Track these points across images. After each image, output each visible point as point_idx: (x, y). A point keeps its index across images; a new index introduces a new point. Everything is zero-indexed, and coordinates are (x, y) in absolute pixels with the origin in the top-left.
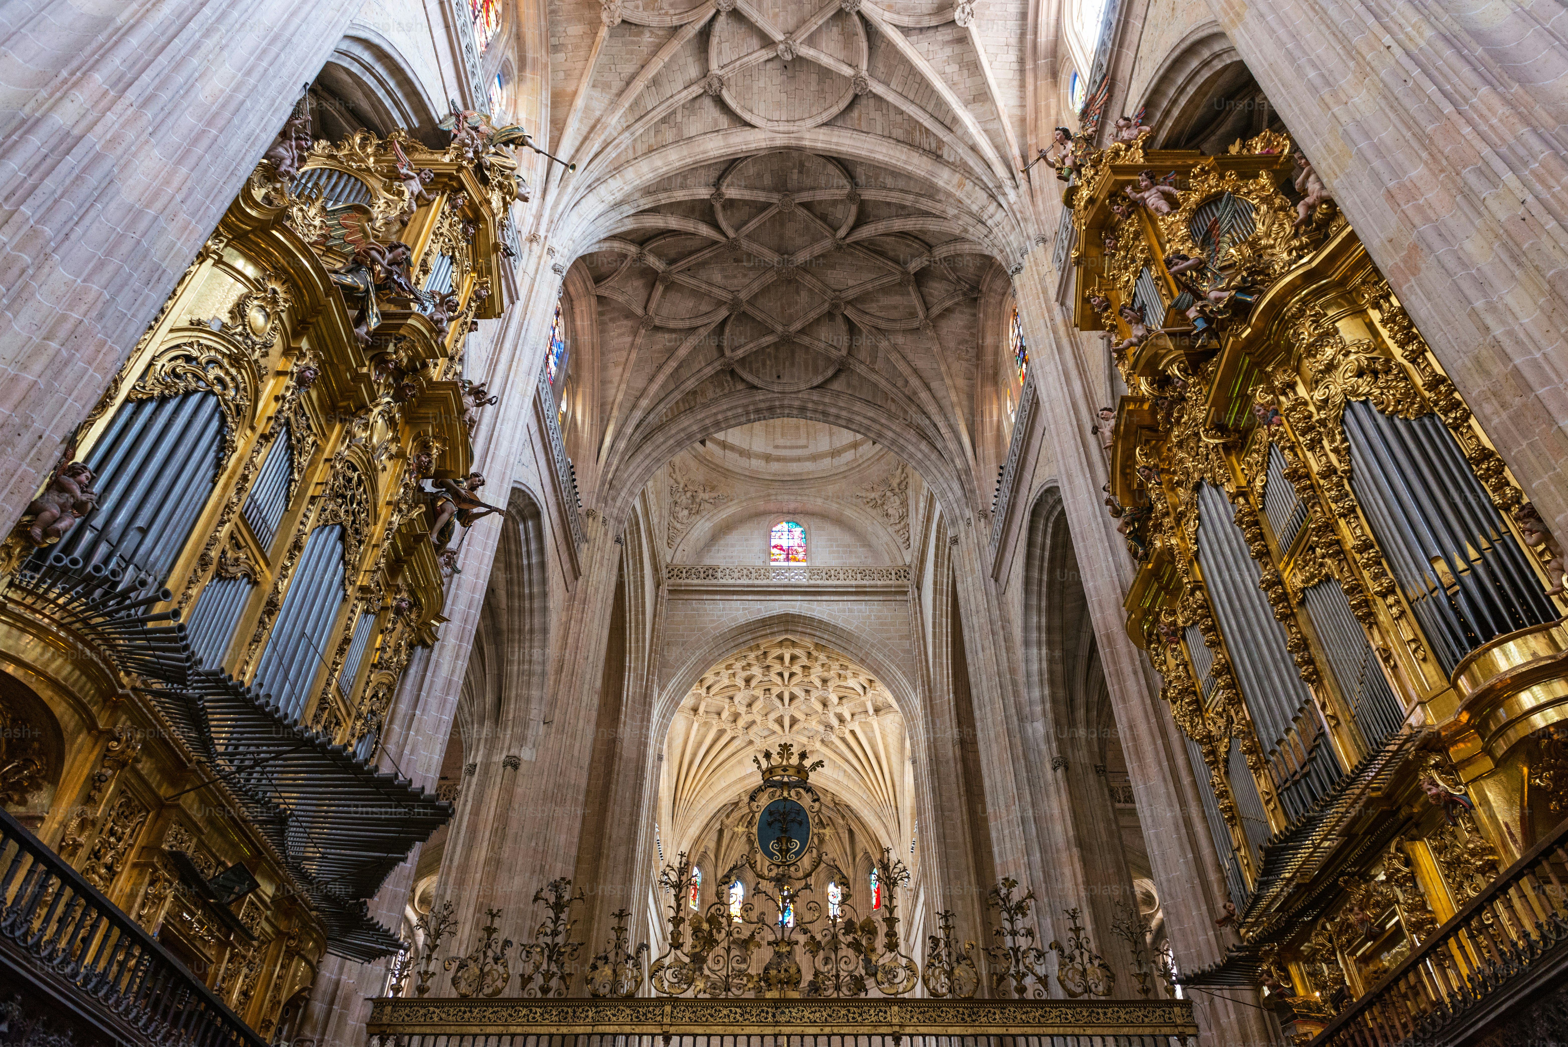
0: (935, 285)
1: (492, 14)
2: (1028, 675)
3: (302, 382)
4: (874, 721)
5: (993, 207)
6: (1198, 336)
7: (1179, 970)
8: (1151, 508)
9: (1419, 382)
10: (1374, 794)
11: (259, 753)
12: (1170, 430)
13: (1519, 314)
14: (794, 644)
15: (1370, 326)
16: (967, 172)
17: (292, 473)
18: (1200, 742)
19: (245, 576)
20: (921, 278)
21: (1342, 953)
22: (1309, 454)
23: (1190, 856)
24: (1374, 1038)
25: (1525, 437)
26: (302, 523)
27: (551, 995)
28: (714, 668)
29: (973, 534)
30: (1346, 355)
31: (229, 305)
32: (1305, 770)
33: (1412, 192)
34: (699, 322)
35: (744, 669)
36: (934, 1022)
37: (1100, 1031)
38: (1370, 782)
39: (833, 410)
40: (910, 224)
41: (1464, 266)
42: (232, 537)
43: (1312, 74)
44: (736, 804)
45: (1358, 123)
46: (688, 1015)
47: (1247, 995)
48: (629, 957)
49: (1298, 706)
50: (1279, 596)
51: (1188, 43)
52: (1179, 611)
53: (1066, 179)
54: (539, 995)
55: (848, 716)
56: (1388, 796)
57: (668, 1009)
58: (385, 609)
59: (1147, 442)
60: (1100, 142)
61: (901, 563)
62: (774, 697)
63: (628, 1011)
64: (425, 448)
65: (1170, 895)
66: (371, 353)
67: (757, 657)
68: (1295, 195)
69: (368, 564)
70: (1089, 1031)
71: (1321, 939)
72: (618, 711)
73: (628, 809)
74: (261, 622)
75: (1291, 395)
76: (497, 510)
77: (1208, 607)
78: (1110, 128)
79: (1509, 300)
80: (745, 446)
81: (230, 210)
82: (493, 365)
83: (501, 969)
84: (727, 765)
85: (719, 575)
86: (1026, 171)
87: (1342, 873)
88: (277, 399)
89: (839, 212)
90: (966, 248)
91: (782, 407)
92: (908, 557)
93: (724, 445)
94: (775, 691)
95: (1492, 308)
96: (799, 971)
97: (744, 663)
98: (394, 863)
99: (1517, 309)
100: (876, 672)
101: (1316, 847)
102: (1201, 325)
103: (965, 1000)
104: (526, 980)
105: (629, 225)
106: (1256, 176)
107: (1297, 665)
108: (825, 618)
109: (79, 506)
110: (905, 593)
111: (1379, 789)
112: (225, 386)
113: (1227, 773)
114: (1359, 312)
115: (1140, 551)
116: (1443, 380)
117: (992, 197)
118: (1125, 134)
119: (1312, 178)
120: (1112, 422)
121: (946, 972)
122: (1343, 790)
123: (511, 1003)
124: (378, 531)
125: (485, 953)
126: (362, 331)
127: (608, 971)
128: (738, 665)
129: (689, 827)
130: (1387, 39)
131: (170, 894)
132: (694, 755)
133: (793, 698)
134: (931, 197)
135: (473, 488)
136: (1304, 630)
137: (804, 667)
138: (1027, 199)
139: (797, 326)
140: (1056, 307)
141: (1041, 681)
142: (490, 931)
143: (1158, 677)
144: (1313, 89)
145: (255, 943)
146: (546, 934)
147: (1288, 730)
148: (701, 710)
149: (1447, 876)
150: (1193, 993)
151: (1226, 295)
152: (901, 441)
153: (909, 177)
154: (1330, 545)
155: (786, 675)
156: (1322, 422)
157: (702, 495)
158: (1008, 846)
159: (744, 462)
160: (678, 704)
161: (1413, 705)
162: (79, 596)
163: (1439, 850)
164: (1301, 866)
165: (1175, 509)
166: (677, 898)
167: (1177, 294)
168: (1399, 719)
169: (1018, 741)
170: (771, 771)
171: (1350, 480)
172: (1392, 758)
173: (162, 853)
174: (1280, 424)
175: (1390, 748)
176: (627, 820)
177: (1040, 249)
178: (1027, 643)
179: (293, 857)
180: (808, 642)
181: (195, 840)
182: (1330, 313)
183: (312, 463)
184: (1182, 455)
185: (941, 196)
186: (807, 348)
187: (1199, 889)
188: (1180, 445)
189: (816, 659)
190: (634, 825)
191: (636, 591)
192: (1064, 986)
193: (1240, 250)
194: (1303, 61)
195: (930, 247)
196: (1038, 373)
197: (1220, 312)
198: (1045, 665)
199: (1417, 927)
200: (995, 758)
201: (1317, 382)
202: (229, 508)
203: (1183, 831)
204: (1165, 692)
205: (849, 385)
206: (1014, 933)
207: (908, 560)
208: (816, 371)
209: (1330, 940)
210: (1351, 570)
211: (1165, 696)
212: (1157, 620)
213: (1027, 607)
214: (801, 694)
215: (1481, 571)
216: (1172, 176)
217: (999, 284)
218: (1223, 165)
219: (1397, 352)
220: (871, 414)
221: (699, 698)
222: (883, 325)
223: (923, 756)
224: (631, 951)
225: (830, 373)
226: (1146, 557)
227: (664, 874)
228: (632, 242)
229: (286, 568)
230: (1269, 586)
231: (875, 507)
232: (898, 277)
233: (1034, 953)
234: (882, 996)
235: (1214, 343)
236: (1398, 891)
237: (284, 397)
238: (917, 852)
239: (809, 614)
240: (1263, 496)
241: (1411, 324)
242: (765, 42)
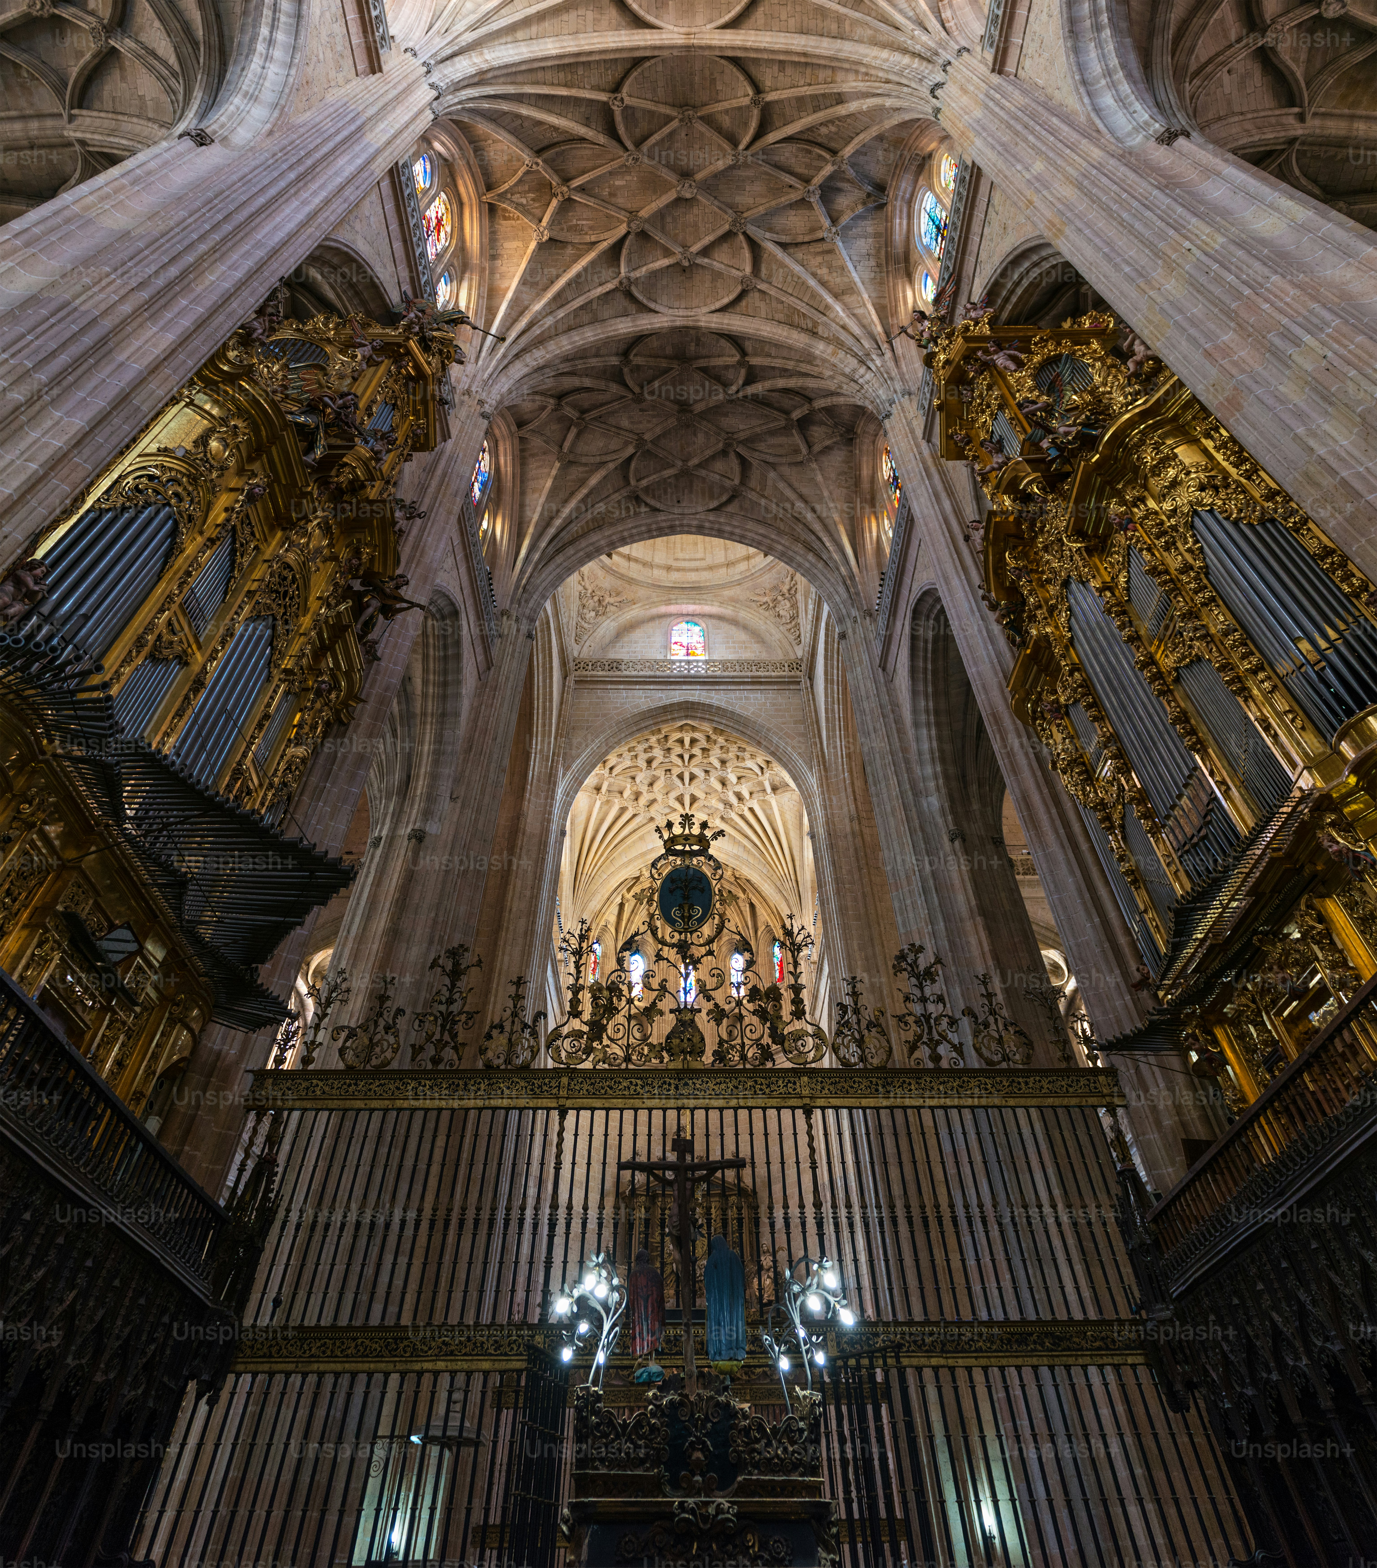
0: (815, 428)
1: (442, 234)
2: (920, 753)
3: (251, 498)
4: (772, 799)
5: (862, 370)
6: (1053, 461)
7: (1100, 1036)
8: (1024, 602)
9: (1257, 495)
10: (1275, 855)
11: (168, 817)
12: (1036, 537)
13: (1338, 438)
14: (694, 729)
15: (1205, 451)
16: (839, 344)
17: (232, 571)
18: (1094, 808)
19: (175, 658)
20: (804, 424)
21: (1268, 1014)
22: (1165, 554)
23: (1097, 920)
24: (1318, 1102)
25: (1363, 535)
26: (236, 613)
27: (441, 1067)
28: (617, 750)
29: (860, 630)
30: (1188, 473)
31: (194, 436)
32: (1203, 833)
33: (1226, 351)
34: (608, 458)
35: (645, 751)
36: (846, 1094)
37: (1022, 1102)
38: (1269, 843)
39: (728, 528)
40: (793, 383)
41: (1282, 402)
42: (169, 623)
43: (1127, 269)
44: (637, 879)
45: (1171, 303)
46: (586, 1087)
47: (1174, 1062)
48: (526, 1026)
49: (1187, 773)
50: (1154, 675)
51: (1019, 250)
52: (1060, 690)
53: (926, 347)
54: (430, 1066)
55: (746, 794)
56: (1289, 855)
57: (565, 1080)
58: (307, 690)
59: (1015, 547)
60: (952, 321)
61: (793, 657)
62: (674, 777)
63: (523, 1084)
64: (357, 553)
65: (1081, 959)
66: (315, 477)
67: (659, 741)
68: (1124, 355)
69: (295, 649)
70: (1012, 1102)
71: (1243, 1000)
72: (524, 789)
73: (529, 883)
74: (187, 697)
75: (1142, 507)
76: (419, 606)
77: (1087, 686)
78: (960, 310)
79: (1326, 427)
80: (648, 559)
81: (205, 365)
82: (423, 488)
83: (392, 1040)
84: (629, 841)
85: (623, 667)
86: (890, 343)
87: (1255, 932)
88: (226, 510)
89: (730, 375)
90: (841, 400)
91: (682, 525)
92: (800, 652)
93: (629, 558)
94: (676, 771)
95: (1313, 434)
96: (703, 1039)
97: (646, 745)
98: (291, 926)
99: (1335, 434)
100: (773, 754)
101: (1225, 907)
102: (1054, 453)
103: (877, 1069)
104: (417, 1050)
105: (550, 383)
106: (1088, 344)
107: (1181, 737)
108: (723, 705)
109: (30, 595)
110: (798, 683)
111: (1280, 849)
112: (180, 500)
113: (1124, 838)
114: (1194, 441)
115: (1018, 639)
116: (1278, 493)
117: (862, 362)
118: (973, 314)
119: (1137, 342)
120: (982, 532)
121: (856, 1040)
122: (1244, 851)
123: (400, 1075)
124: (306, 621)
125: (376, 1023)
126: (309, 459)
127: (503, 1040)
128: (640, 748)
129: (589, 901)
130: (1187, 244)
131: (57, 957)
132: (596, 832)
133: (693, 777)
134: (810, 362)
135: (398, 587)
136: (1182, 704)
137: (704, 750)
138: (891, 364)
139: (695, 461)
140: (924, 444)
141: (933, 759)
142: (383, 998)
143: (1045, 750)
144: (1129, 279)
145: (138, 1009)
146: (441, 1003)
147: (1180, 797)
148: (604, 789)
149: (1363, 932)
150: (1118, 1060)
151: (1074, 430)
152: (790, 553)
153: (790, 348)
154: (1196, 629)
155: (686, 757)
156: (1174, 528)
157: (608, 599)
158: (911, 915)
159: (647, 572)
160: (581, 783)
161: (1299, 769)
162: (16, 669)
163: (1350, 907)
164: (1212, 927)
165: (1047, 602)
166: (578, 966)
167: (1029, 431)
168: (1288, 784)
169: (914, 814)
170: (673, 840)
171: (1207, 574)
172: (1287, 819)
173: (56, 914)
174: (1135, 530)
175: (1285, 810)
176: (528, 893)
177: (905, 400)
178: (916, 725)
179: (188, 921)
180: (707, 727)
181: (91, 902)
182: (1169, 442)
183: (252, 565)
184: (1047, 557)
185: (818, 362)
186: (704, 479)
187: (1110, 953)
188: (1046, 549)
189: (715, 742)
190: (535, 897)
191: (544, 681)
192: (980, 1055)
193: (1081, 397)
194: (1118, 260)
195: (810, 400)
196: (911, 495)
197: (1069, 442)
198: (935, 744)
199: (1343, 985)
200: (893, 830)
201: (1164, 496)
202: (170, 598)
203: (1087, 896)
204: (1054, 764)
205: (741, 508)
206: (924, 1000)
207: (800, 654)
208: (712, 497)
209: (1254, 1001)
210: (1219, 650)
211: (1054, 767)
212: (1039, 699)
213: (914, 693)
214: (700, 774)
215: (1343, 649)
216: (1016, 343)
217: (872, 428)
218: (1058, 336)
219: (1233, 471)
220: (762, 531)
221: (602, 778)
222: (771, 459)
223: (821, 831)
224: (529, 1020)
225: (724, 498)
226: (1024, 644)
227: (564, 940)
228: (552, 396)
229: (217, 651)
230: (1144, 666)
231: (767, 609)
232: (783, 423)
233: (946, 1020)
234: (790, 1065)
235: (1068, 468)
236: (1315, 948)
237: (233, 509)
238: (819, 924)
239: (708, 701)
240: (1128, 589)
241: (1242, 449)
242: (667, 253)
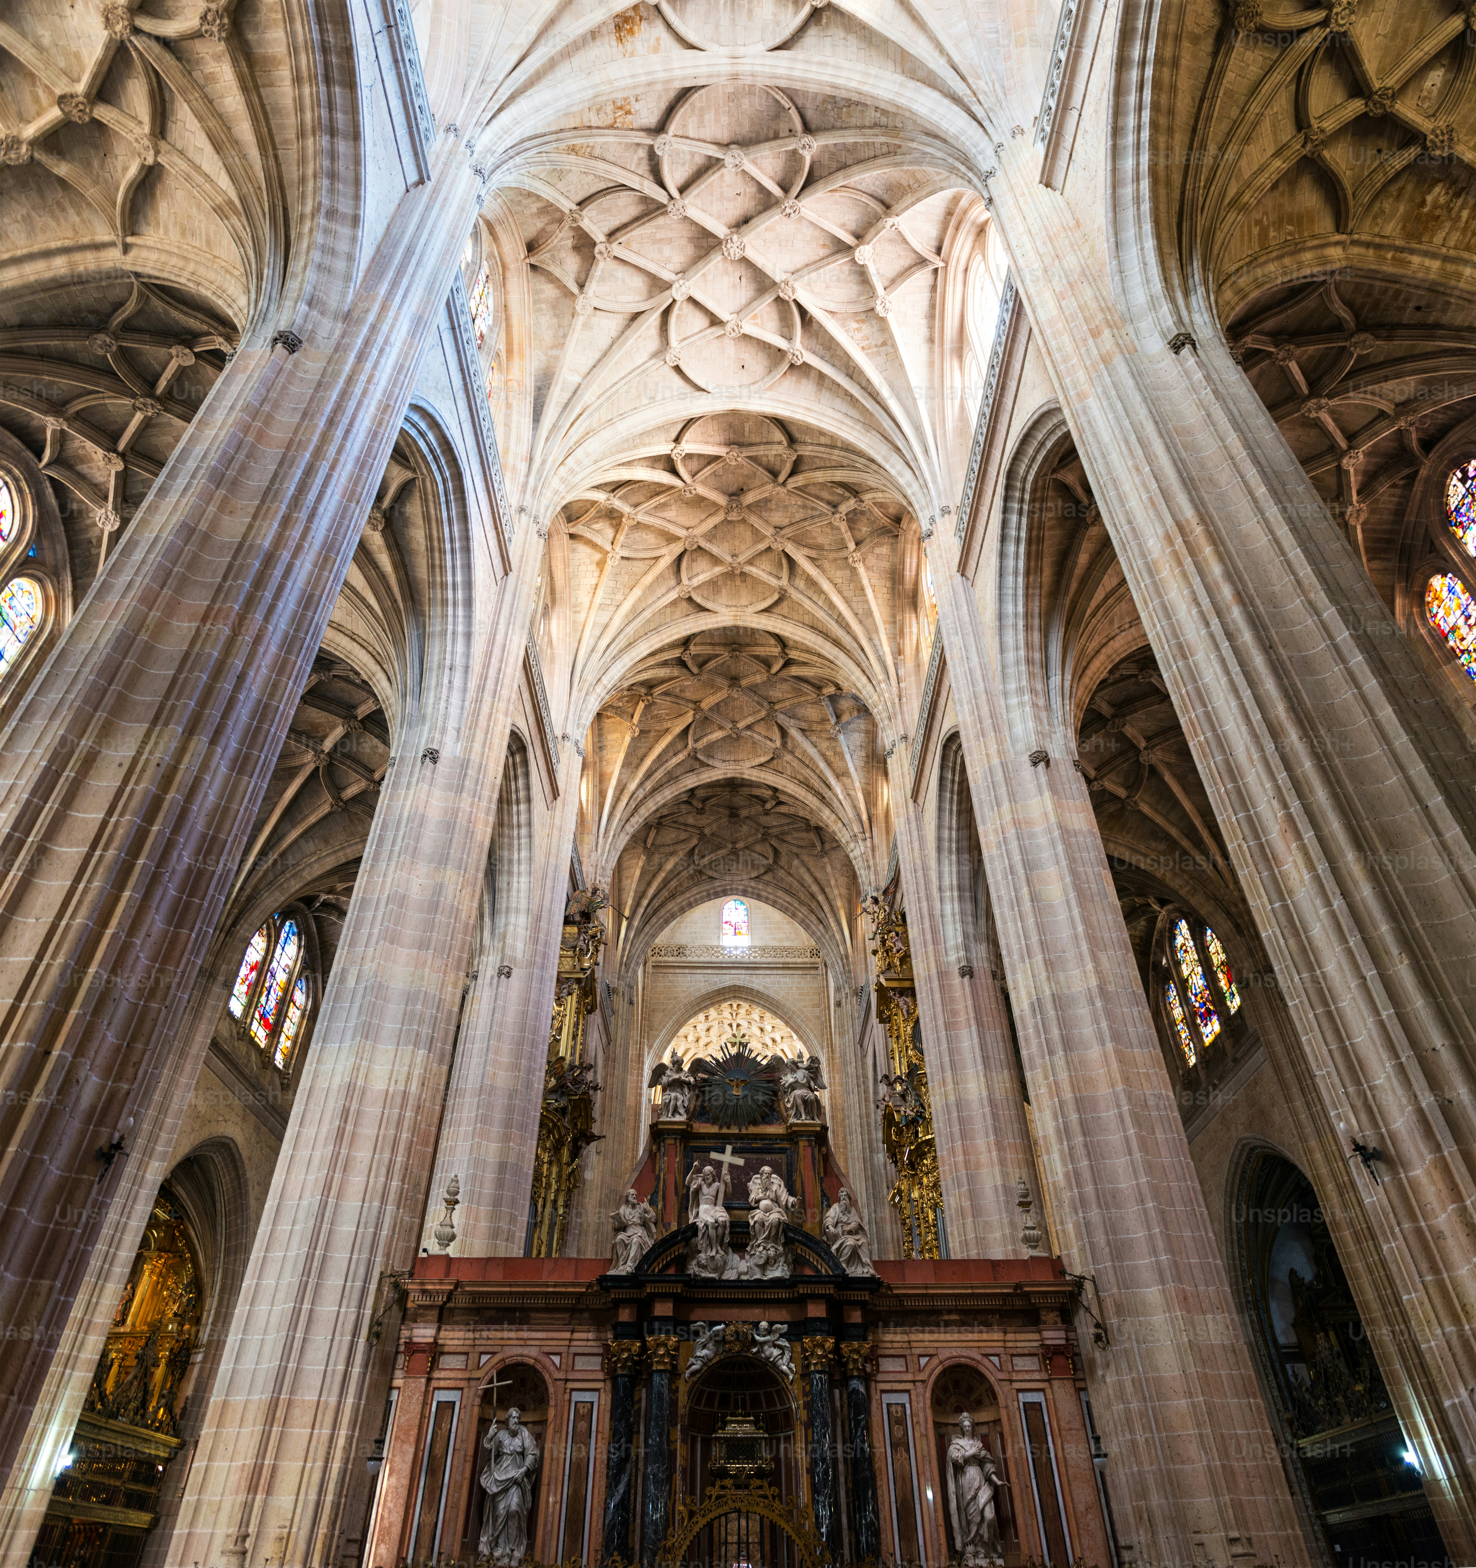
14: (740, 999)
16: (839, 816)
34: (680, 847)
108: (761, 989)
110: (816, 970)
155: (735, 1016)
186: (748, 857)
189: (755, 1008)
205: (773, 880)
208: (753, 868)
222: (795, 850)
225: (762, 871)
239: (750, 986)
242: (721, 728)
